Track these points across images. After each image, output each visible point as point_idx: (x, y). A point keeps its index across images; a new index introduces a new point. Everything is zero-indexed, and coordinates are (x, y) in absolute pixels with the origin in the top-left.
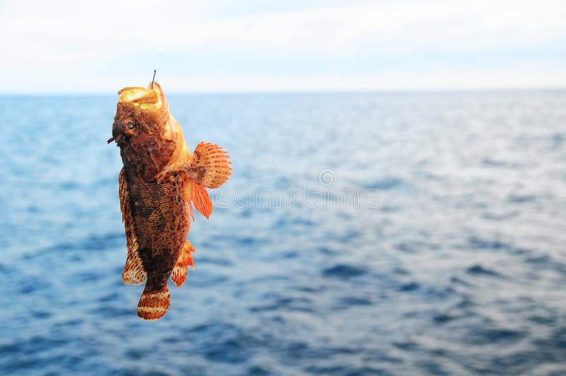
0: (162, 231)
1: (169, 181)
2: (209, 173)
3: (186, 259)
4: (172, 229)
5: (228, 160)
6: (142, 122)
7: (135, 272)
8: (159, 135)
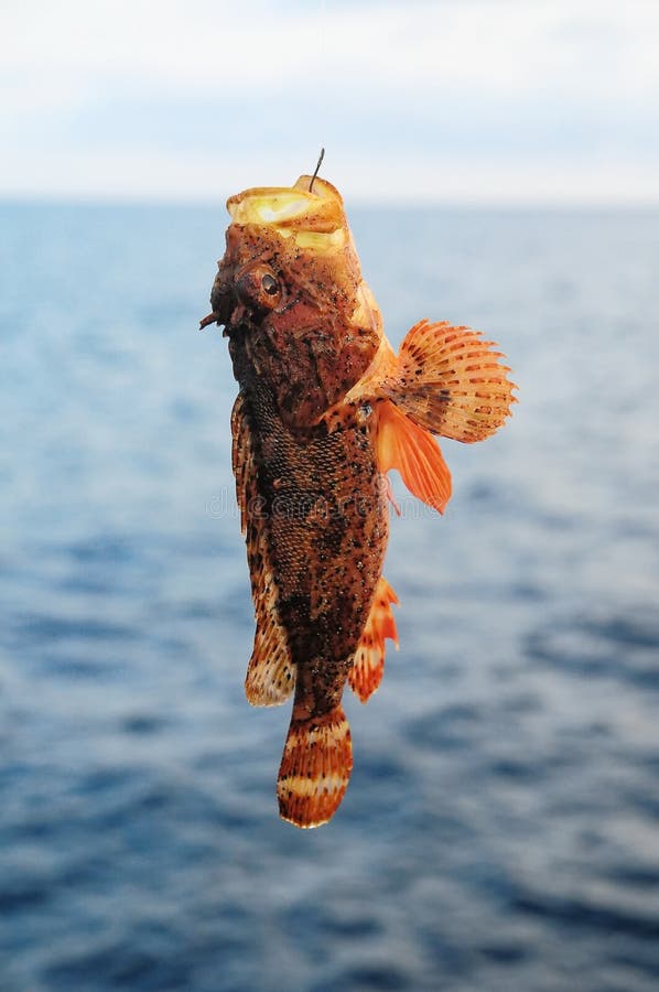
0: (336, 553)
1: (354, 425)
2: (459, 400)
3: (380, 626)
4: (358, 545)
5: (500, 361)
6: (303, 279)
7: (272, 668)
8: (343, 316)
